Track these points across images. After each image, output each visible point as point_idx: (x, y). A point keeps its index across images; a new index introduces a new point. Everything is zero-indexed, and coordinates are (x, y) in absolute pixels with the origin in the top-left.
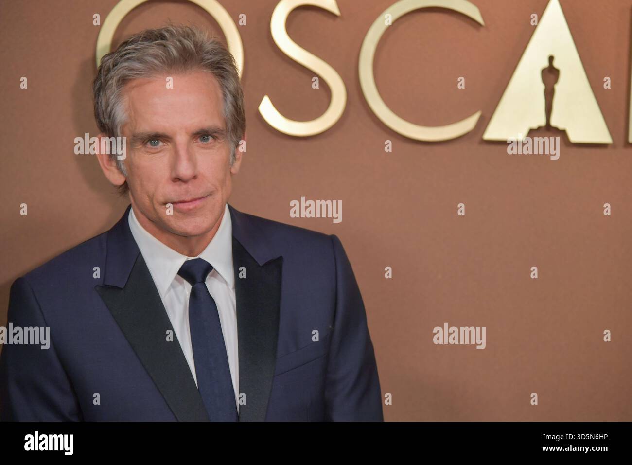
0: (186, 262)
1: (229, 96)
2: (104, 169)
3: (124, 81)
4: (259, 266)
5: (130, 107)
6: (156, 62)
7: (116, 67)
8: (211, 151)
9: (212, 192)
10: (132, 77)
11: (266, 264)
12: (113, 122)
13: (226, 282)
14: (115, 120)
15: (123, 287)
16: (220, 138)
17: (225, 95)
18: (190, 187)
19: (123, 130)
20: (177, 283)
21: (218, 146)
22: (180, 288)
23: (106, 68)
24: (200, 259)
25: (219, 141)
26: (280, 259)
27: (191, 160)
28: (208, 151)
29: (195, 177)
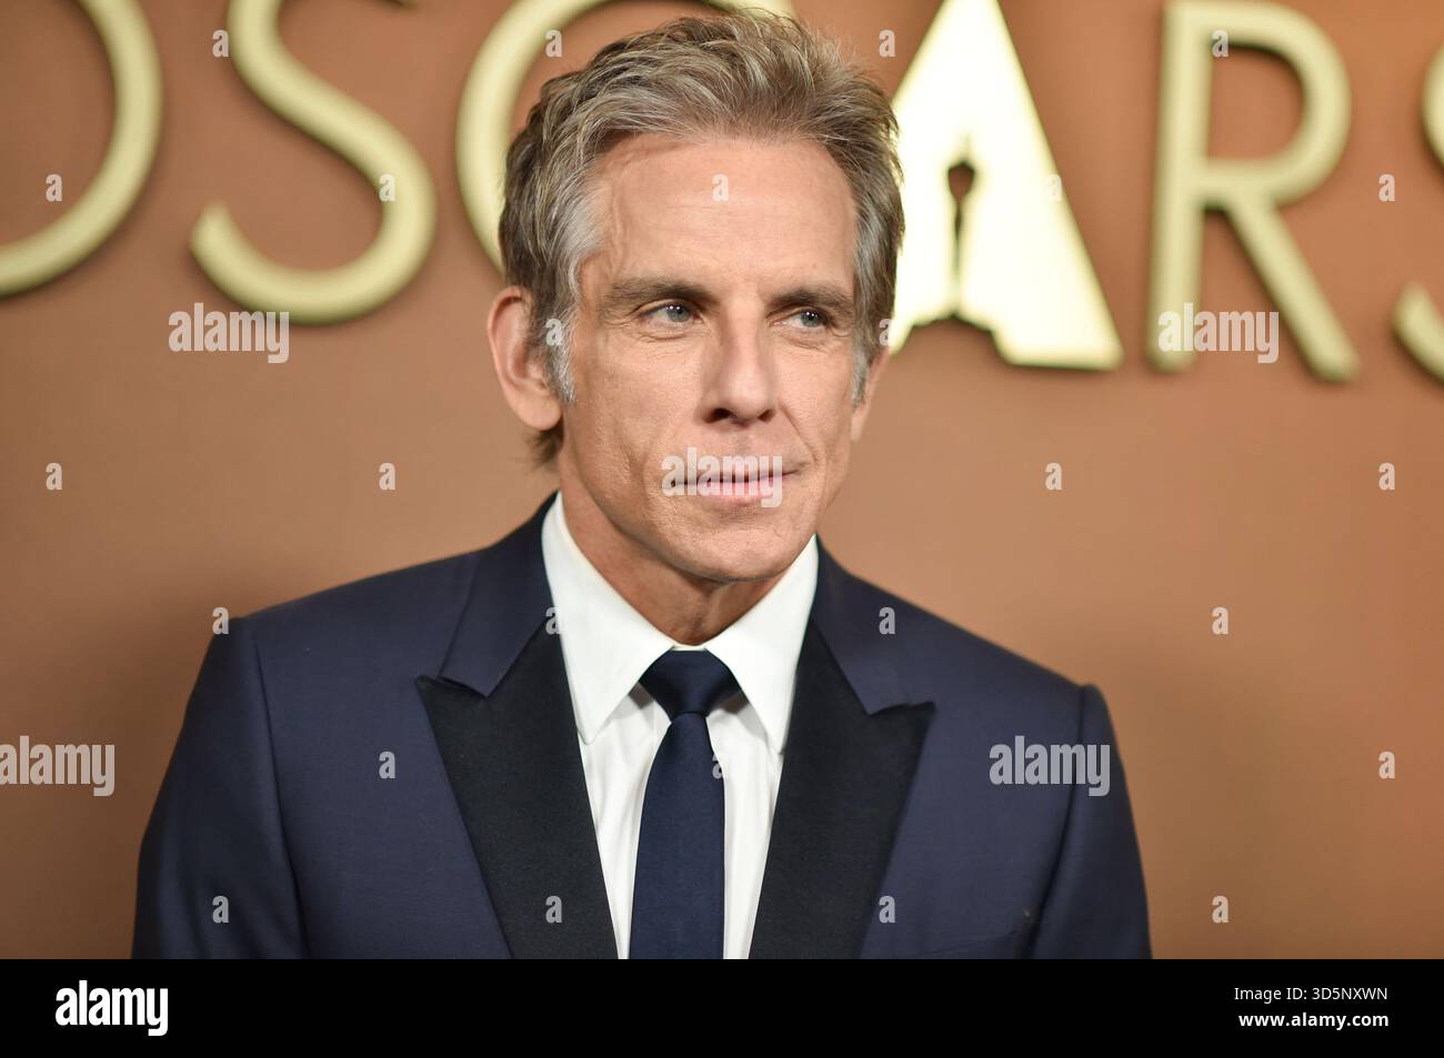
0: (670, 654)
1: (875, 218)
2: (504, 385)
3: (609, 138)
4: (864, 712)
5: (611, 209)
6: (705, 91)
7: (591, 101)
8: (814, 353)
9: (802, 464)
10: (635, 127)
11: (883, 712)
12: (559, 247)
13: (766, 737)
14: (564, 243)
15: (486, 694)
16: (839, 323)
17: (864, 215)
18: (751, 436)
19: (581, 271)
20: (631, 704)
21: (834, 344)
22: (637, 717)
23: (560, 105)
24: (707, 654)
25: (835, 331)
26: (929, 707)
27: (765, 366)
28: (805, 352)
29: (766, 416)
